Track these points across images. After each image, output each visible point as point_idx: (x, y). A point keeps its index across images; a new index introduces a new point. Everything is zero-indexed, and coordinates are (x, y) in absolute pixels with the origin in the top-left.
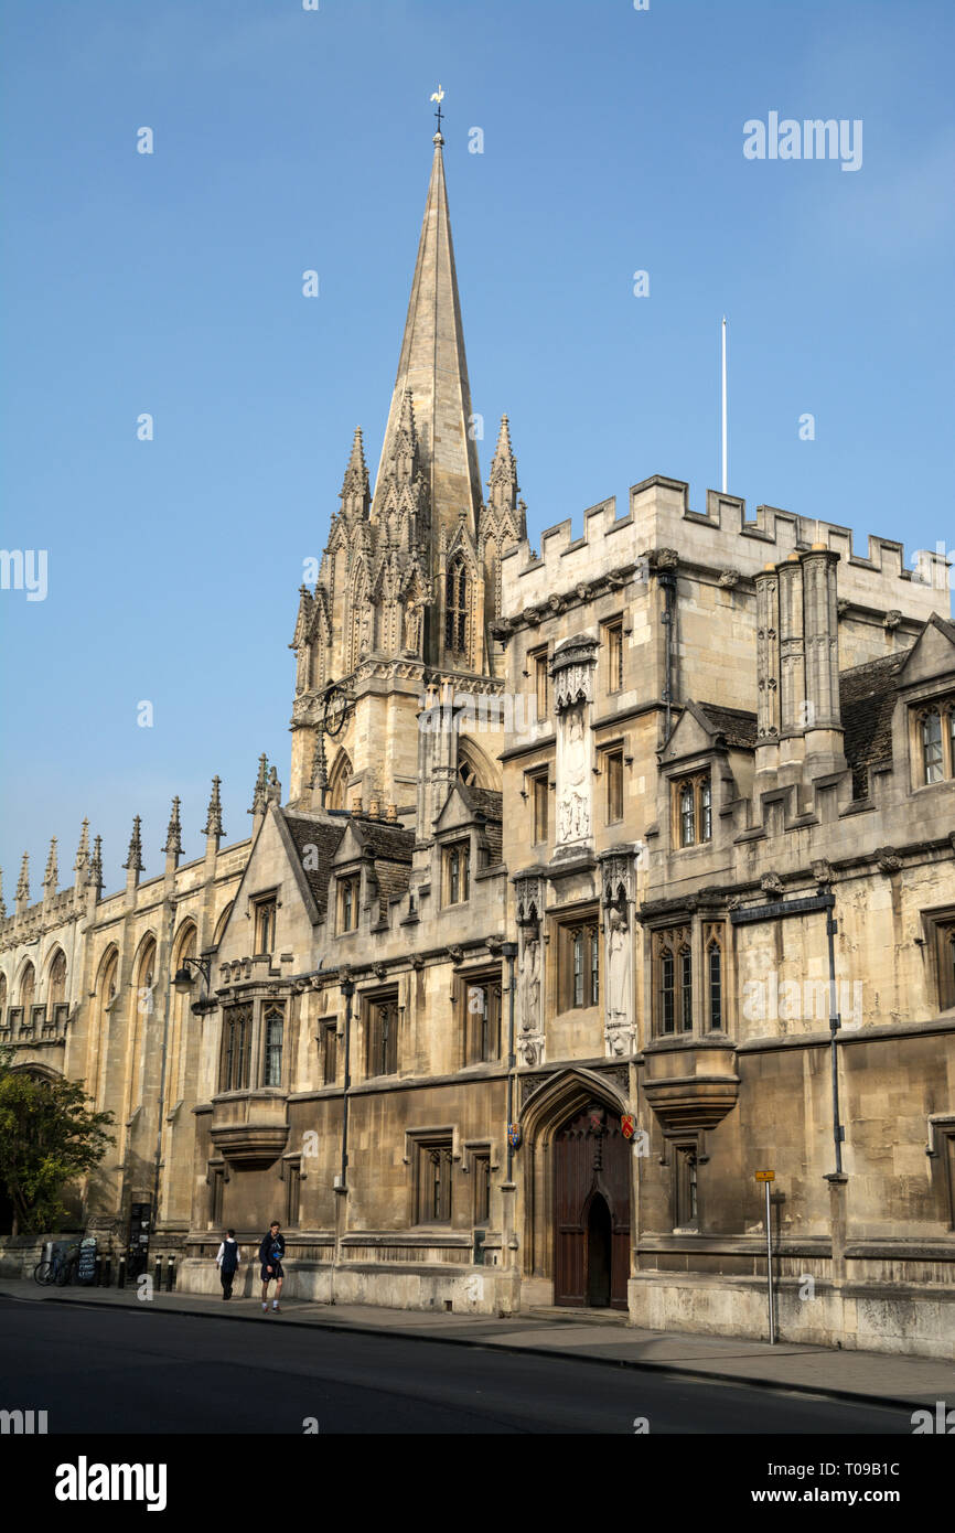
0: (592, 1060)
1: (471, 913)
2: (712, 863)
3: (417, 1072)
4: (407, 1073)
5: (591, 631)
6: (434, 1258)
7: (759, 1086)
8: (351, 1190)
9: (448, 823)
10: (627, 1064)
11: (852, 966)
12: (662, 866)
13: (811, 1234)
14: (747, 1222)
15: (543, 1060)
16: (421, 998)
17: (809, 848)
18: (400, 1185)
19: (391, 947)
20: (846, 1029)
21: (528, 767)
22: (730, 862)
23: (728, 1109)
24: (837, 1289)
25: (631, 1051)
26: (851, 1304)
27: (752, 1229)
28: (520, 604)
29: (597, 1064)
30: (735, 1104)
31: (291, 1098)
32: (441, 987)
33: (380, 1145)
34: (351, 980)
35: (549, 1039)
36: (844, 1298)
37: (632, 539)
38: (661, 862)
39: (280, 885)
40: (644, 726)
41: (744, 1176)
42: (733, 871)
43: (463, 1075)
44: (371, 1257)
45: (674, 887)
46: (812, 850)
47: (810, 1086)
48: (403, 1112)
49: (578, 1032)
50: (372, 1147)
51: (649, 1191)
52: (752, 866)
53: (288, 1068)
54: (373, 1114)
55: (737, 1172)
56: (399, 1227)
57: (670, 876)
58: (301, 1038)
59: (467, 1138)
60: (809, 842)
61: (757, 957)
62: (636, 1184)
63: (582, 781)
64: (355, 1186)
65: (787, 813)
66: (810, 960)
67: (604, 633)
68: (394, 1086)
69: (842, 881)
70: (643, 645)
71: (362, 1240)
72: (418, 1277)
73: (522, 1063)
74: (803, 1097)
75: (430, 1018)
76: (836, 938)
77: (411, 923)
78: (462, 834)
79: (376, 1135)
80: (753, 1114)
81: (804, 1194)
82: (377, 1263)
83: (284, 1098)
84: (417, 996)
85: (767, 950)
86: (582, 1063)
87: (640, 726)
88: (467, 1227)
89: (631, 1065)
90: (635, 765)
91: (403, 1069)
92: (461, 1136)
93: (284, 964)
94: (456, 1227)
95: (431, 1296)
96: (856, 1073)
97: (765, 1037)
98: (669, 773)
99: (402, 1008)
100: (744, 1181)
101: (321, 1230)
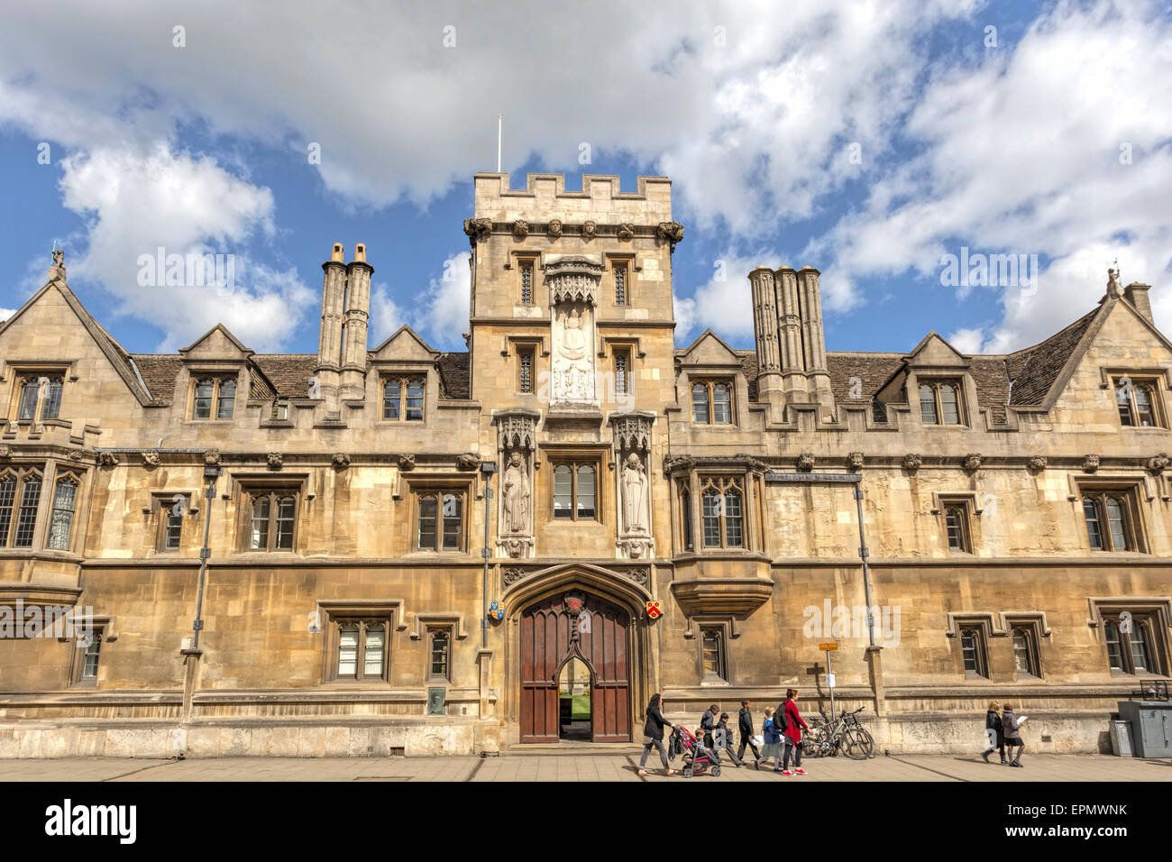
0: (599, 560)
1: (429, 432)
2: (740, 438)
3: (331, 553)
4: (316, 552)
5: (593, 257)
6: (362, 712)
7: (791, 588)
8: (208, 652)
9: (390, 354)
10: (648, 566)
11: (877, 520)
12: (685, 433)
13: (846, 684)
14: (781, 677)
15: (532, 556)
16: (343, 492)
17: (838, 444)
18: (302, 648)
19: (298, 443)
20: (873, 557)
21: (511, 335)
22: (760, 440)
23: (762, 602)
24: (884, 717)
25: (648, 556)
26: (896, 727)
27: (787, 682)
28: (503, 214)
29: (609, 562)
30: (768, 599)
31: (87, 562)
32: (375, 485)
33: (267, 611)
34: (220, 463)
35: (540, 540)
36: (890, 723)
37: (644, 210)
38: (683, 430)
39: (77, 361)
40: (658, 336)
41: (777, 646)
42: (763, 448)
43: (411, 559)
44: (251, 713)
45: (698, 448)
46: (841, 446)
47: (842, 590)
48: (309, 586)
49: (580, 539)
50: (250, 613)
51: (668, 656)
52: (782, 447)
53: (84, 533)
54: (253, 585)
55: (771, 644)
56: (298, 686)
57: (694, 440)
58: (110, 507)
59: (418, 610)
60: (839, 440)
61: (787, 505)
62: (656, 651)
63: (580, 358)
64: (217, 648)
65: (816, 420)
66: (838, 513)
67: (608, 263)
68: (296, 562)
69: (866, 469)
70: (655, 282)
71: (230, 698)
72: (348, 729)
73: (501, 555)
74: (836, 596)
75: (358, 509)
76: (863, 503)
77: (332, 426)
78: (415, 368)
79: (257, 605)
80: (786, 606)
81: (838, 658)
82: (263, 718)
83: (78, 562)
84: (335, 489)
85: (797, 502)
86: (591, 561)
87: (653, 334)
88: (419, 683)
89: (653, 566)
90: (646, 359)
91: (309, 549)
92: (407, 609)
93: (87, 435)
94: (399, 684)
95: (368, 744)
96: (884, 585)
97: (796, 556)
98: (690, 372)
99: (311, 498)
100: (778, 650)
101: (146, 689)
